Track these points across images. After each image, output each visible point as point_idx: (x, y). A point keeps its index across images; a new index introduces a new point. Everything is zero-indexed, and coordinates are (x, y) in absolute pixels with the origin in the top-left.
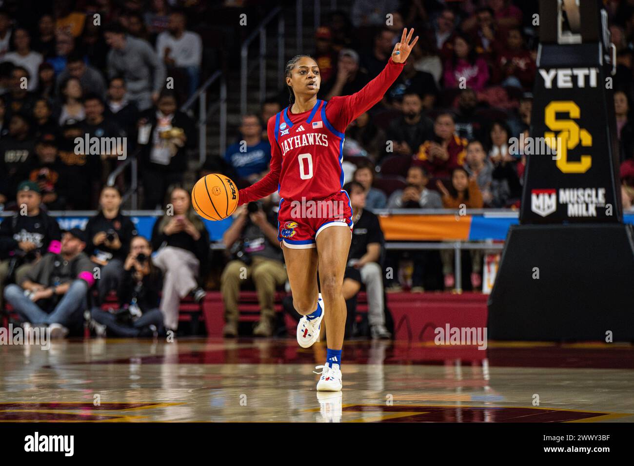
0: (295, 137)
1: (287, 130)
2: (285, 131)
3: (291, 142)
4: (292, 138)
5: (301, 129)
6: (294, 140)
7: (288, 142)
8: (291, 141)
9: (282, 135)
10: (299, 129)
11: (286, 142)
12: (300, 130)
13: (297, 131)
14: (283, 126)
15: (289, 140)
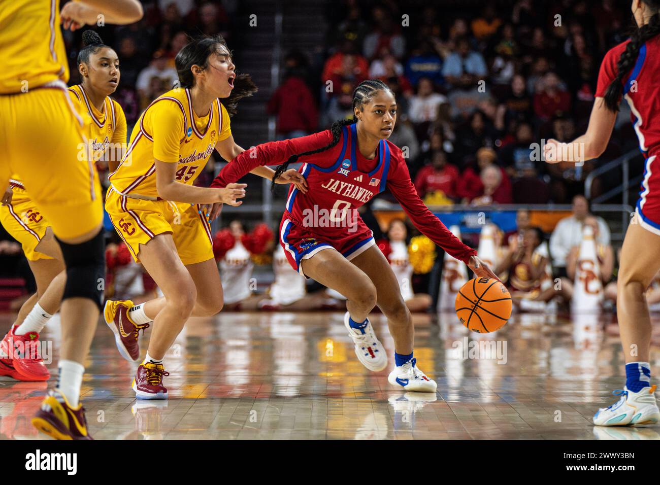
0: (350, 185)
1: (348, 171)
2: (346, 171)
3: (342, 187)
4: (346, 184)
5: (360, 179)
6: (347, 186)
7: (340, 185)
8: (344, 186)
9: (340, 172)
10: (358, 178)
11: (338, 182)
12: (358, 180)
13: (355, 179)
14: (346, 164)
15: (342, 183)
